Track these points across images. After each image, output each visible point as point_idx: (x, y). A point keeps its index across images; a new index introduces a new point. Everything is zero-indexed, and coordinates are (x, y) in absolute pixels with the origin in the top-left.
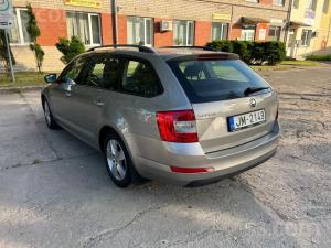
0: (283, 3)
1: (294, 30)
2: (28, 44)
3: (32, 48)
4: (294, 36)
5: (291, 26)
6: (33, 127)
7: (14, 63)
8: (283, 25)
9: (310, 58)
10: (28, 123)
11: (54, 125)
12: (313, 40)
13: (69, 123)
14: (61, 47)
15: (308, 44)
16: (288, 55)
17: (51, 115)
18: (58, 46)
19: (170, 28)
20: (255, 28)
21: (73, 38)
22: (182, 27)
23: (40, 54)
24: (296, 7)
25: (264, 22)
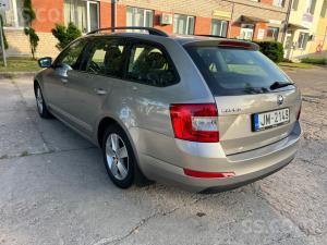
0: (283, 4)
1: (292, 32)
2: (22, 28)
3: (26, 32)
4: (292, 38)
5: (290, 28)
6: (23, 115)
7: (6, 47)
8: (281, 27)
9: (306, 61)
10: (18, 110)
11: (47, 114)
12: (309, 44)
13: (64, 113)
14: (58, 33)
15: (304, 47)
16: (285, 56)
17: (44, 103)
18: (54, 32)
19: (170, 22)
20: (254, 28)
21: (70, 24)
22: (182, 22)
23: (34, 39)
24: (295, 9)
25: (264, 22)
